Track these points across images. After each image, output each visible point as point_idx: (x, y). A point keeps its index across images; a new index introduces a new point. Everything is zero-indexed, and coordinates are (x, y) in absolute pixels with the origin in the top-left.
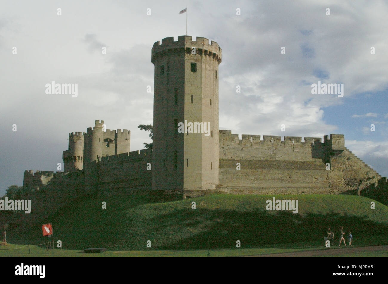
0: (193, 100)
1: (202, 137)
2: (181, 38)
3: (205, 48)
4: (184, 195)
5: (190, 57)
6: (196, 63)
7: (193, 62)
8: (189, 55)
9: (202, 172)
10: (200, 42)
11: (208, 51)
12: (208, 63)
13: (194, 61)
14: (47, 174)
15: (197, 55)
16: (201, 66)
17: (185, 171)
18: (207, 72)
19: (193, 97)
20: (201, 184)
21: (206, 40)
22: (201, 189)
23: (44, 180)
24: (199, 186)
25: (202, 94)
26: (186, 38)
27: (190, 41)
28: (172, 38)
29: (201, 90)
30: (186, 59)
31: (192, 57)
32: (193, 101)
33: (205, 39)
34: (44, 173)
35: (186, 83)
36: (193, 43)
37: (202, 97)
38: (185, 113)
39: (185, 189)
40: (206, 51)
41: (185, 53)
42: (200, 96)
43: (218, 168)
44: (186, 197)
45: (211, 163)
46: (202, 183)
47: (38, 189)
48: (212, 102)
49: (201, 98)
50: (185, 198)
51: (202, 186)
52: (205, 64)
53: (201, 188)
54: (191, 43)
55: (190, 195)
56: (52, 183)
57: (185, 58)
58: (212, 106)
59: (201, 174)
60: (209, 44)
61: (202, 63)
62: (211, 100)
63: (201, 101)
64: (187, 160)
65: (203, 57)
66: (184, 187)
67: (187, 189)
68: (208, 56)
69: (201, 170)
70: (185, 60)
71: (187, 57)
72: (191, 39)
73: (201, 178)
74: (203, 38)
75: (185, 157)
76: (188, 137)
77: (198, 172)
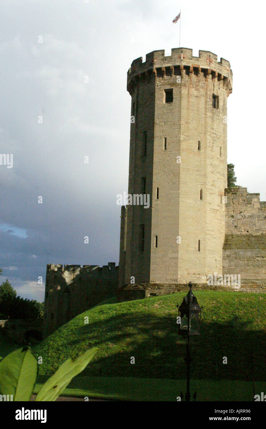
0: (167, 144)
1: (180, 201)
2: (150, 56)
3: (184, 64)
4: (147, 291)
5: (162, 81)
6: (172, 89)
7: (168, 87)
8: (161, 78)
9: (179, 256)
10: (176, 56)
11: (191, 66)
12: (194, 86)
13: (169, 86)
14: (72, 269)
15: (174, 76)
16: (180, 93)
17: (152, 255)
18: (193, 100)
19: (167, 141)
20: (177, 275)
21: (186, 51)
22: (176, 283)
23: (68, 277)
24: (174, 278)
25: (181, 134)
26: (155, 54)
27: (161, 57)
28: (140, 59)
29: (180, 128)
30: (157, 86)
31: (166, 81)
32: (167, 147)
33: (185, 50)
34: (68, 268)
35: (157, 121)
36: (165, 60)
37: (181, 139)
38: (155, 166)
39: (152, 283)
40: (187, 68)
41: (155, 76)
42: (178, 138)
43: (222, 250)
44: (151, 294)
45: (199, 241)
46: (179, 272)
47: (59, 288)
48: (201, 145)
49: (179, 140)
50: (149, 295)
51: (179, 277)
52: (187, 88)
53: (176, 280)
54: (163, 60)
55: (156, 291)
57: (156, 85)
58: (202, 150)
59: (177, 258)
60: (192, 56)
61: (181, 87)
62: (199, 142)
63: (179, 146)
64: (157, 237)
65: (184, 77)
66: (151, 279)
67: (155, 283)
68: (193, 75)
69: (177, 252)
70: (156, 87)
71: (158, 83)
72: (163, 54)
73: (177, 263)
74: (182, 48)
75: (154, 232)
76: (158, 203)
77: (173, 255)
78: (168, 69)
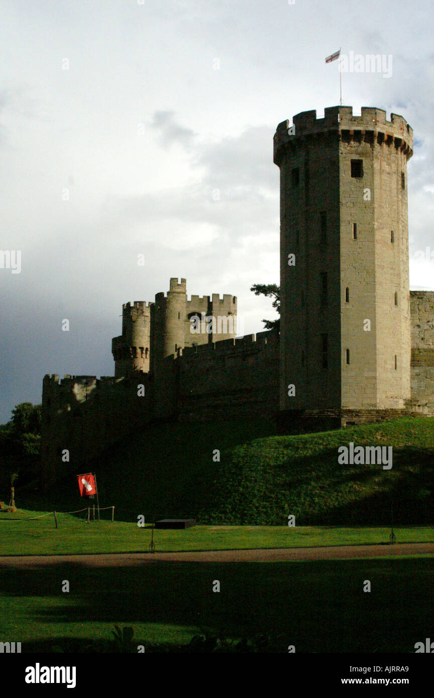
0: (358, 232)
1: (377, 307)
2: (332, 112)
3: (378, 129)
4: (343, 419)
5: (348, 148)
6: (362, 160)
7: (356, 157)
8: (347, 144)
9: (378, 375)
10: (368, 118)
11: (385, 134)
12: (386, 159)
13: (358, 156)
14: (84, 381)
15: (364, 143)
16: (372, 167)
17: (343, 374)
18: (385, 177)
19: (358, 228)
20: (376, 398)
21: (380, 113)
22: (375, 408)
23: (79, 392)
24: (373, 402)
25: (374, 221)
26: (340, 110)
27: (348, 117)
28: (313, 113)
29: (373, 213)
30: (342, 153)
31: (353, 149)
32: (358, 235)
33: (378, 111)
34: (78, 379)
35: (343, 200)
36: (355, 121)
37: (375, 226)
38: (342, 259)
39: (344, 408)
40: (381, 135)
41: (339, 140)
42: (371, 226)
43: (410, 367)
44: (347, 423)
45: (396, 357)
46: (378, 396)
47: (69, 409)
48: (395, 236)
49: (373, 228)
50: (345, 425)
51: (378, 402)
52: (379, 161)
53: (375, 405)
54: (351, 120)
55: (355, 419)
56: (93, 397)
57: (340, 152)
58: (396, 243)
59: (375, 378)
60: (386, 121)
61: (373, 159)
62: (392, 232)
63: (373, 235)
64: (348, 351)
65: (376, 147)
66: (343, 405)
67: (348, 408)
68: (384, 145)
69: (375, 370)
70: (340, 154)
71: (343, 149)
72: (351, 113)
73: (375, 384)
74: (375, 108)
75: (344, 345)
76: (348, 307)
77: (371, 374)
78: (357, 133)
